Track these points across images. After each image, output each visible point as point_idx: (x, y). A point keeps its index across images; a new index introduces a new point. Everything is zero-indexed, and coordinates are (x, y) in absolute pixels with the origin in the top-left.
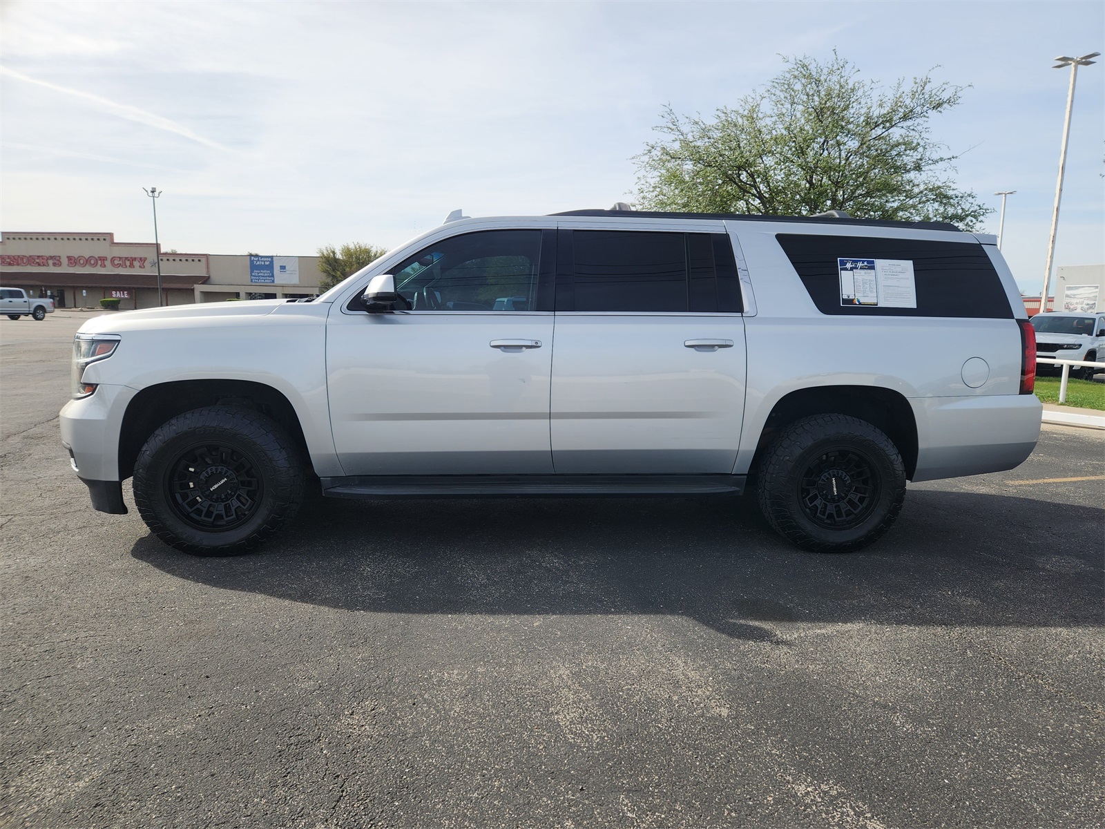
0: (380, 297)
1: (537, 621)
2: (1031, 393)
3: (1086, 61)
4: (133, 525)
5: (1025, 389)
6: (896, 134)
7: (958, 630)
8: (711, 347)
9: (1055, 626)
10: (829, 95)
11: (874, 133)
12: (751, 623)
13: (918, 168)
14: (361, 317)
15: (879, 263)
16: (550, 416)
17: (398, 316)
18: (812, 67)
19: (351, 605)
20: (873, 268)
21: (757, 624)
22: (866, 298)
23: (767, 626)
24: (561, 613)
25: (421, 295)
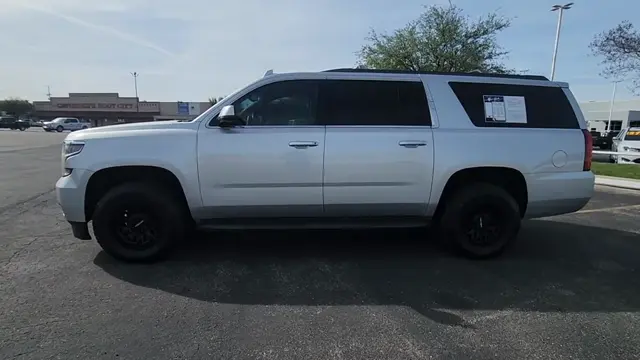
0: (225, 118)
1: (319, 310)
2: (588, 170)
3: (567, 7)
4: (93, 246)
5: (586, 168)
6: (481, 41)
7: (570, 315)
8: (414, 146)
9: (626, 311)
10: (447, 24)
11: (470, 41)
12: (446, 311)
13: (490, 57)
14: (216, 129)
15: (506, 98)
16: (323, 185)
17: (238, 128)
18: (440, 11)
19: (209, 298)
20: (502, 101)
21: (450, 311)
22: (500, 118)
23: (456, 313)
24: (333, 304)
25: (250, 117)
